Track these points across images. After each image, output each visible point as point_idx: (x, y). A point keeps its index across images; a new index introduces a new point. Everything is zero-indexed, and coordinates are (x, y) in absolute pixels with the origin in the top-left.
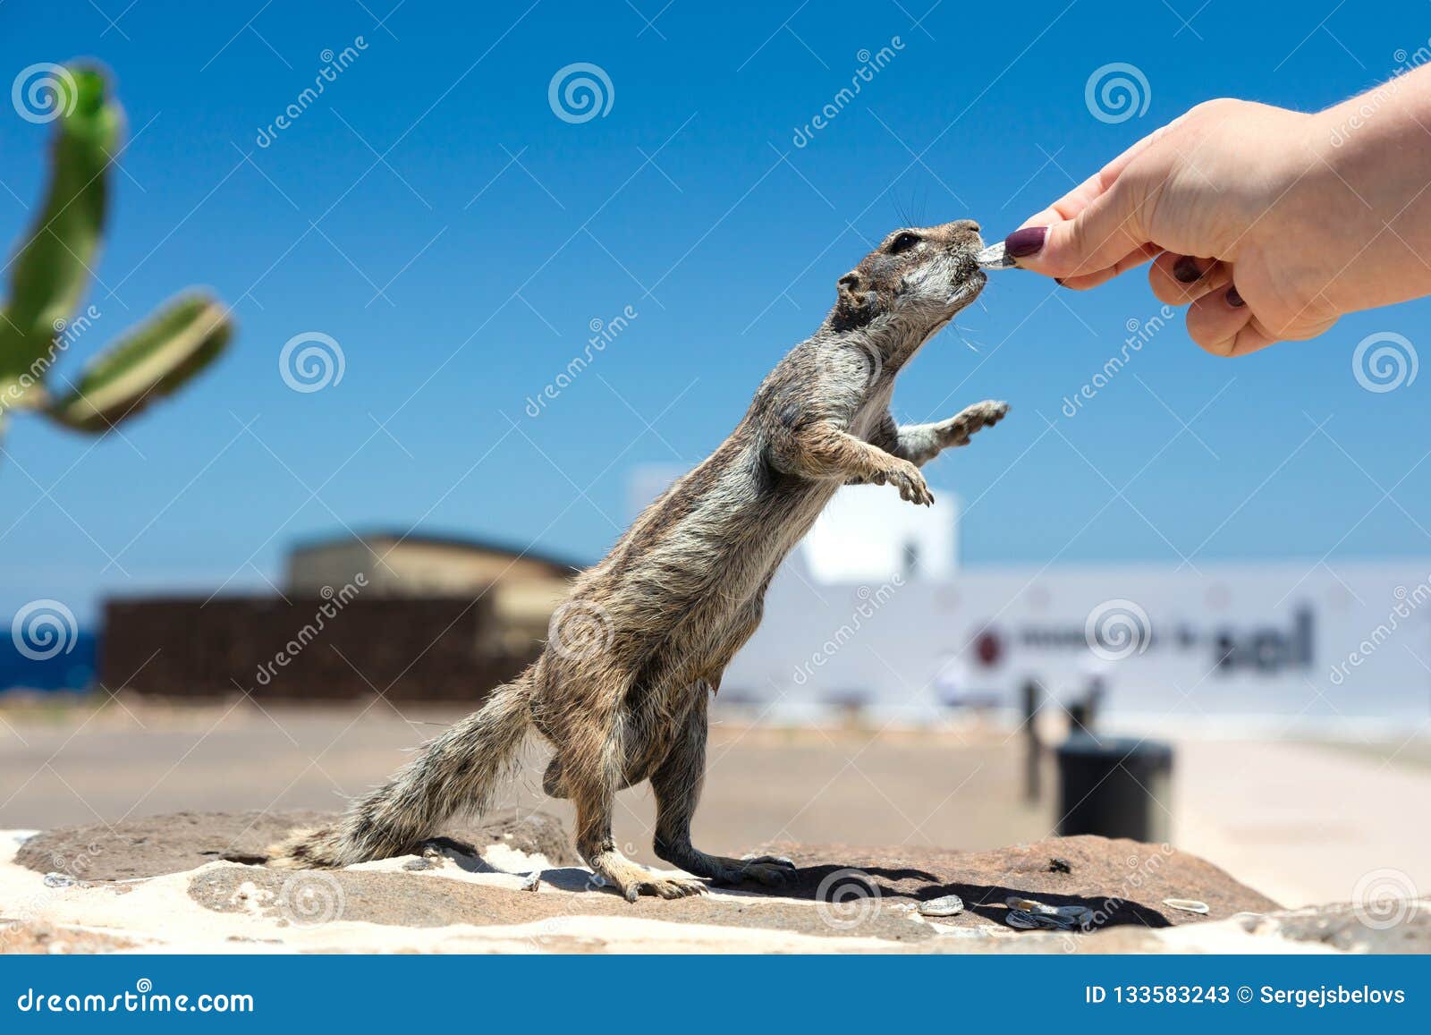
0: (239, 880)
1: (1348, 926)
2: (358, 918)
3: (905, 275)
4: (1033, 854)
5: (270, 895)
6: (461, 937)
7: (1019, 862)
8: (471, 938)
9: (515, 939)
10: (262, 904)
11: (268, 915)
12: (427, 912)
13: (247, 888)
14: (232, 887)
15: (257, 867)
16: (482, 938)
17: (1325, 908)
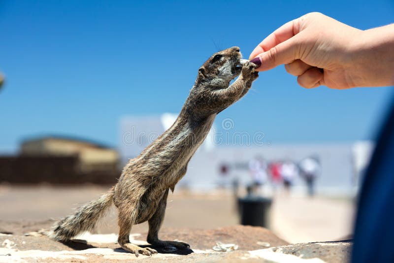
0: (5, 238)
1: (299, 250)
2: (37, 249)
3: (218, 68)
4: (222, 230)
5: (13, 243)
6: (64, 254)
7: (218, 233)
8: (67, 254)
9: (79, 255)
10: (11, 245)
11: (13, 248)
12: (56, 247)
13: (7, 241)
14: (3, 241)
15: (10, 235)
16: (70, 254)
17: (295, 245)
